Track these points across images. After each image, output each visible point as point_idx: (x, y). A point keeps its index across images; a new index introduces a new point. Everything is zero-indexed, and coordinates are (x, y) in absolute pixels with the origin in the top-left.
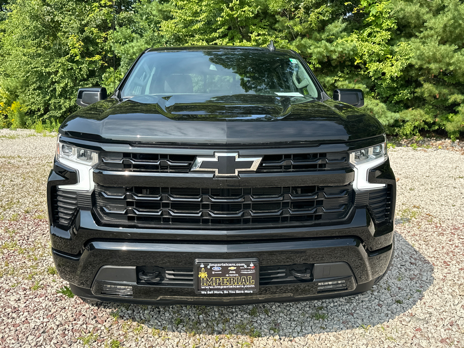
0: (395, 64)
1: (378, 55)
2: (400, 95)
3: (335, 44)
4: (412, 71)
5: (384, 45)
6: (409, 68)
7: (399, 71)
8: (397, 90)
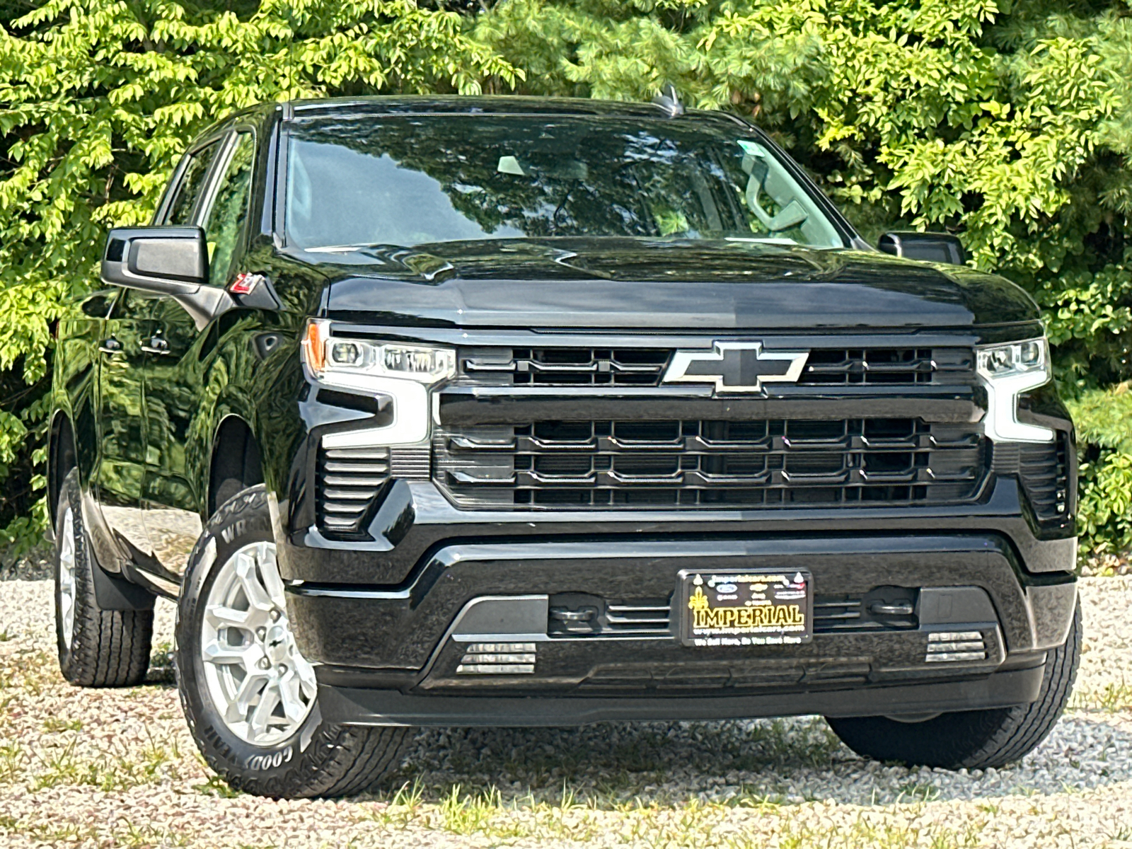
0: (1030, 147)
1: (936, 102)
2: (1064, 315)
3: (712, 37)
4: (1115, 185)
5: (967, 50)
6: (1099, 171)
7: (1049, 188)
8: (1048, 285)
